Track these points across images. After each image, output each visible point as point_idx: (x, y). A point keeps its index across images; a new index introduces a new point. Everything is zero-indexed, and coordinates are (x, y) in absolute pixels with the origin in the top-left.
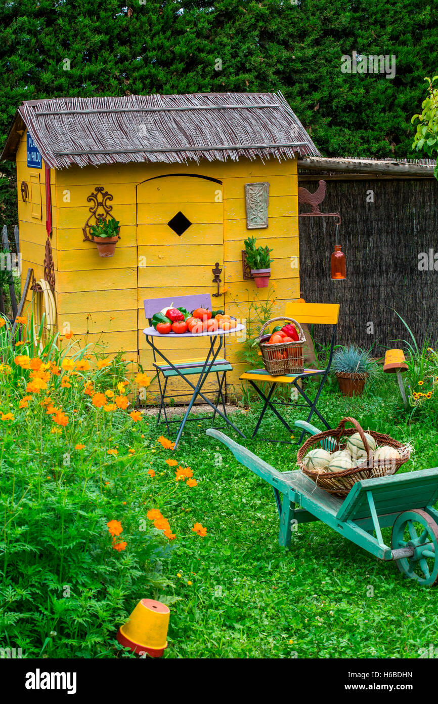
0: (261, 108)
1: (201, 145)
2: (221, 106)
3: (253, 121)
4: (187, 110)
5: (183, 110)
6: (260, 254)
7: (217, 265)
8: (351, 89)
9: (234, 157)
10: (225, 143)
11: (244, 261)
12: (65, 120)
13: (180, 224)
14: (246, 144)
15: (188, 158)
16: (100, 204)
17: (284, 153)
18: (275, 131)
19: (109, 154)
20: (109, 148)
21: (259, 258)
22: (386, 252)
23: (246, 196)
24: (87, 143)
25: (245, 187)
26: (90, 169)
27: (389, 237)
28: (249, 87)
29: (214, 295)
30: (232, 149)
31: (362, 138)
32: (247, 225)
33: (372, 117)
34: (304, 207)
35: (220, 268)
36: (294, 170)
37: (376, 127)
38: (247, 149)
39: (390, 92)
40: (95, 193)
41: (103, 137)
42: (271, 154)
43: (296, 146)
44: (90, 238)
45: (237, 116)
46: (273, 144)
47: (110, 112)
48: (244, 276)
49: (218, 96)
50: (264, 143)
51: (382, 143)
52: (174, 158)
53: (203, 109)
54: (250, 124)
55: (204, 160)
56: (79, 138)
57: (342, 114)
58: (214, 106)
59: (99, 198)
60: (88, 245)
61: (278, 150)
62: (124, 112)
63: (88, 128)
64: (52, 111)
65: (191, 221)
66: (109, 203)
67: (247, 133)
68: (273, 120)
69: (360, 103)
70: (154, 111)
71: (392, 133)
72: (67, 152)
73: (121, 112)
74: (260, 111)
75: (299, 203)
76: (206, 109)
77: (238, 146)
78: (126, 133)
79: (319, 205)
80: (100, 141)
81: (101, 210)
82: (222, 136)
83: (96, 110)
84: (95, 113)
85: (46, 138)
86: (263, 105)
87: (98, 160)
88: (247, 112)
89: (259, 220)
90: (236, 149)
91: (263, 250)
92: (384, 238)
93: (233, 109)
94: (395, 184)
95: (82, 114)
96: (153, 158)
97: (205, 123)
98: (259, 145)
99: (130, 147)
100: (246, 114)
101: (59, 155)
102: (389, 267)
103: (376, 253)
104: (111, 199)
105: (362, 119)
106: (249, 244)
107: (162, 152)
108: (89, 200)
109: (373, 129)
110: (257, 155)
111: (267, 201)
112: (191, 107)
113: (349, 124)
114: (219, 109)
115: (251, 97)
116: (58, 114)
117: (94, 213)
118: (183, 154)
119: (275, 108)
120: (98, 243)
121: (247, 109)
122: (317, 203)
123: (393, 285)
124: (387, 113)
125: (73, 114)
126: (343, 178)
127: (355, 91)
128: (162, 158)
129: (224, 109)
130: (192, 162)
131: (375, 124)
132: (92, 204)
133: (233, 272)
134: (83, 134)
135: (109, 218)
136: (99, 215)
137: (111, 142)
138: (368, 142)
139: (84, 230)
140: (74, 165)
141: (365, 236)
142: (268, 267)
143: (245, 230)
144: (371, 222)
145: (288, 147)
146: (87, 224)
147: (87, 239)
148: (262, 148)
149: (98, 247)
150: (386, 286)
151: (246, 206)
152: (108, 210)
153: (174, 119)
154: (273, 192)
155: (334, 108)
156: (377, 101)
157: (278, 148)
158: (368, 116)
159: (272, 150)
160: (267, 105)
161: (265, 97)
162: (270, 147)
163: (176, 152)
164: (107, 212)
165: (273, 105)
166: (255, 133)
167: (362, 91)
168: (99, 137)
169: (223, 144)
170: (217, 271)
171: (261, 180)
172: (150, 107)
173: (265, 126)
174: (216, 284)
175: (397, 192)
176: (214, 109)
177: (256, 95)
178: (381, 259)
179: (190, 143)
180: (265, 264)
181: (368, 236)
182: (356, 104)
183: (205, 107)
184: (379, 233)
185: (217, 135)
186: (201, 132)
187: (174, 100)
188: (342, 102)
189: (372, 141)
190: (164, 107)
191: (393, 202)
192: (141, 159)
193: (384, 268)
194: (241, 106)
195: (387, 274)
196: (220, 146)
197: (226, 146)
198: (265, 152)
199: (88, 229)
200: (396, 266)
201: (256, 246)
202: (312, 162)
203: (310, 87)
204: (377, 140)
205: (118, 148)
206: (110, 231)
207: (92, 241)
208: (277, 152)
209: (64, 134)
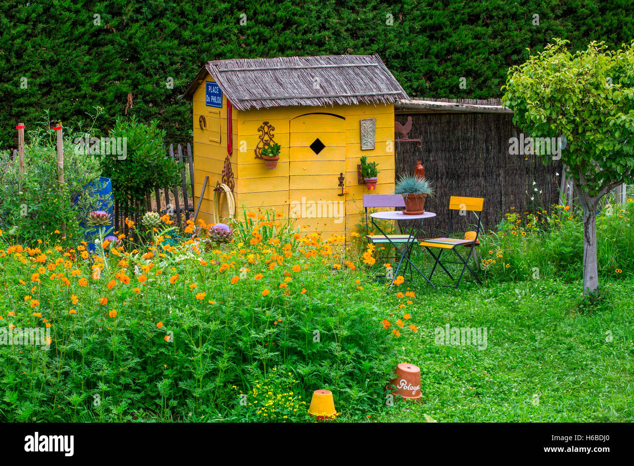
0: (366, 67)
1: (332, 94)
2: (340, 65)
3: (363, 76)
4: (318, 68)
5: (315, 68)
6: (370, 168)
7: (341, 174)
8: (399, 42)
9: (355, 102)
10: (348, 92)
11: (359, 172)
12: (240, 75)
13: (317, 147)
14: (361, 93)
15: (326, 102)
16: (266, 133)
17: (387, 99)
18: (379, 83)
19: (273, 100)
20: (273, 96)
21: (369, 170)
22: (441, 164)
23: (360, 128)
24: (258, 91)
25: (360, 122)
26: (263, 109)
27: (443, 153)
28: (328, 41)
29: (339, 195)
30: (353, 96)
31: (406, 78)
32: (361, 147)
33: (414, 62)
34: (398, 135)
35: (343, 176)
36: (393, 111)
37: (417, 70)
38: (362, 96)
39: (426, 44)
40: (263, 126)
41: (267, 87)
42: (379, 99)
43: (395, 94)
44: (259, 156)
45: (351, 72)
46: (380, 93)
47: (268, 69)
48: (359, 182)
49: (337, 58)
50: (373, 92)
51: (421, 81)
52: (317, 103)
53: (328, 67)
54: (362, 78)
55: (336, 104)
56: (252, 88)
57: (393, 60)
58: (335, 65)
59: (266, 129)
60: (257, 161)
61: (384, 97)
62: (277, 69)
63: (255, 80)
64: (229, 69)
65: (325, 145)
66: (272, 133)
67: (361, 85)
68: (376, 75)
69: (406, 52)
70: (296, 69)
71: (427, 74)
72: (246, 98)
73: (275, 69)
74: (366, 69)
75: (395, 133)
76: (330, 68)
77: (357, 94)
78: (281, 85)
79: (408, 133)
80: (266, 90)
81: (266, 138)
82: (345, 87)
83: (258, 68)
84: (258, 70)
85: (230, 88)
86: (367, 64)
87: (268, 104)
88: (358, 69)
89: (369, 144)
90: (356, 96)
91: (372, 164)
92: (440, 154)
93: (348, 67)
94: (447, 116)
95: (249, 71)
96: (303, 103)
97: (332, 77)
98: (371, 93)
99: (287, 95)
100: (357, 70)
101: (242, 101)
102: (442, 175)
103: (434, 165)
104: (273, 129)
105: (406, 64)
106: (363, 160)
107: (308, 98)
108: (259, 131)
109: (413, 71)
110: (370, 100)
111: (374, 131)
112: (320, 66)
113: (397, 67)
114: (339, 68)
115: (358, 59)
116: (233, 71)
117: (262, 139)
118: (322, 99)
119: (375, 67)
120: (266, 160)
121: (357, 67)
122: (407, 132)
123: (446, 187)
124: (424, 59)
125: (244, 71)
126: (412, 113)
127: (402, 43)
128: (309, 102)
129: (342, 67)
130: (328, 105)
131: (415, 68)
132: (261, 133)
133: (351, 179)
134: (254, 86)
135: (272, 144)
136: (265, 141)
137: (272, 91)
138: (410, 80)
139: (255, 151)
140: (253, 108)
141: (427, 153)
142: (376, 176)
143: (360, 151)
144: (431, 143)
145: (390, 95)
146: (258, 147)
147: (257, 157)
148: (372, 96)
149: (266, 162)
150: (441, 188)
151: (361, 135)
152: (271, 137)
153: (311, 74)
154: (379, 124)
155: (387, 55)
156: (418, 51)
157: (383, 95)
158: (410, 62)
159: (380, 97)
160: (370, 64)
161: (368, 58)
162: (378, 95)
163: (317, 98)
164: (271, 139)
165: (373, 64)
166: (366, 85)
167: (407, 43)
168: (264, 87)
169: (346, 93)
170: (341, 179)
171: (371, 117)
172: (293, 66)
173: (372, 80)
174: (341, 187)
175: (449, 122)
176: (335, 67)
177: (361, 57)
178: (438, 169)
179: (325, 92)
180: (374, 174)
181: (429, 153)
182: (402, 53)
183: (329, 66)
184: (437, 151)
185: (341, 86)
186: (331, 84)
187: (307, 60)
188: (393, 52)
189: (414, 80)
190: (302, 66)
191: (446, 129)
192: (296, 104)
193: (440, 175)
194: (353, 65)
195: (442, 180)
196: (345, 94)
197: (349, 94)
198: (375, 98)
199: (258, 150)
200: (447, 173)
201: (368, 161)
202: (402, 104)
203: (370, 40)
204: (417, 79)
205: (279, 96)
206: (275, 151)
207: (261, 158)
208: (382, 98)
209: (241, 85)
